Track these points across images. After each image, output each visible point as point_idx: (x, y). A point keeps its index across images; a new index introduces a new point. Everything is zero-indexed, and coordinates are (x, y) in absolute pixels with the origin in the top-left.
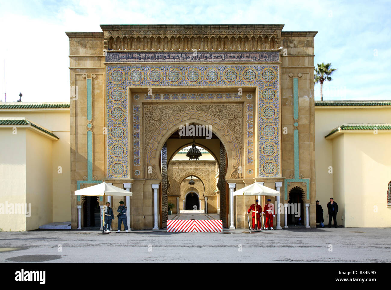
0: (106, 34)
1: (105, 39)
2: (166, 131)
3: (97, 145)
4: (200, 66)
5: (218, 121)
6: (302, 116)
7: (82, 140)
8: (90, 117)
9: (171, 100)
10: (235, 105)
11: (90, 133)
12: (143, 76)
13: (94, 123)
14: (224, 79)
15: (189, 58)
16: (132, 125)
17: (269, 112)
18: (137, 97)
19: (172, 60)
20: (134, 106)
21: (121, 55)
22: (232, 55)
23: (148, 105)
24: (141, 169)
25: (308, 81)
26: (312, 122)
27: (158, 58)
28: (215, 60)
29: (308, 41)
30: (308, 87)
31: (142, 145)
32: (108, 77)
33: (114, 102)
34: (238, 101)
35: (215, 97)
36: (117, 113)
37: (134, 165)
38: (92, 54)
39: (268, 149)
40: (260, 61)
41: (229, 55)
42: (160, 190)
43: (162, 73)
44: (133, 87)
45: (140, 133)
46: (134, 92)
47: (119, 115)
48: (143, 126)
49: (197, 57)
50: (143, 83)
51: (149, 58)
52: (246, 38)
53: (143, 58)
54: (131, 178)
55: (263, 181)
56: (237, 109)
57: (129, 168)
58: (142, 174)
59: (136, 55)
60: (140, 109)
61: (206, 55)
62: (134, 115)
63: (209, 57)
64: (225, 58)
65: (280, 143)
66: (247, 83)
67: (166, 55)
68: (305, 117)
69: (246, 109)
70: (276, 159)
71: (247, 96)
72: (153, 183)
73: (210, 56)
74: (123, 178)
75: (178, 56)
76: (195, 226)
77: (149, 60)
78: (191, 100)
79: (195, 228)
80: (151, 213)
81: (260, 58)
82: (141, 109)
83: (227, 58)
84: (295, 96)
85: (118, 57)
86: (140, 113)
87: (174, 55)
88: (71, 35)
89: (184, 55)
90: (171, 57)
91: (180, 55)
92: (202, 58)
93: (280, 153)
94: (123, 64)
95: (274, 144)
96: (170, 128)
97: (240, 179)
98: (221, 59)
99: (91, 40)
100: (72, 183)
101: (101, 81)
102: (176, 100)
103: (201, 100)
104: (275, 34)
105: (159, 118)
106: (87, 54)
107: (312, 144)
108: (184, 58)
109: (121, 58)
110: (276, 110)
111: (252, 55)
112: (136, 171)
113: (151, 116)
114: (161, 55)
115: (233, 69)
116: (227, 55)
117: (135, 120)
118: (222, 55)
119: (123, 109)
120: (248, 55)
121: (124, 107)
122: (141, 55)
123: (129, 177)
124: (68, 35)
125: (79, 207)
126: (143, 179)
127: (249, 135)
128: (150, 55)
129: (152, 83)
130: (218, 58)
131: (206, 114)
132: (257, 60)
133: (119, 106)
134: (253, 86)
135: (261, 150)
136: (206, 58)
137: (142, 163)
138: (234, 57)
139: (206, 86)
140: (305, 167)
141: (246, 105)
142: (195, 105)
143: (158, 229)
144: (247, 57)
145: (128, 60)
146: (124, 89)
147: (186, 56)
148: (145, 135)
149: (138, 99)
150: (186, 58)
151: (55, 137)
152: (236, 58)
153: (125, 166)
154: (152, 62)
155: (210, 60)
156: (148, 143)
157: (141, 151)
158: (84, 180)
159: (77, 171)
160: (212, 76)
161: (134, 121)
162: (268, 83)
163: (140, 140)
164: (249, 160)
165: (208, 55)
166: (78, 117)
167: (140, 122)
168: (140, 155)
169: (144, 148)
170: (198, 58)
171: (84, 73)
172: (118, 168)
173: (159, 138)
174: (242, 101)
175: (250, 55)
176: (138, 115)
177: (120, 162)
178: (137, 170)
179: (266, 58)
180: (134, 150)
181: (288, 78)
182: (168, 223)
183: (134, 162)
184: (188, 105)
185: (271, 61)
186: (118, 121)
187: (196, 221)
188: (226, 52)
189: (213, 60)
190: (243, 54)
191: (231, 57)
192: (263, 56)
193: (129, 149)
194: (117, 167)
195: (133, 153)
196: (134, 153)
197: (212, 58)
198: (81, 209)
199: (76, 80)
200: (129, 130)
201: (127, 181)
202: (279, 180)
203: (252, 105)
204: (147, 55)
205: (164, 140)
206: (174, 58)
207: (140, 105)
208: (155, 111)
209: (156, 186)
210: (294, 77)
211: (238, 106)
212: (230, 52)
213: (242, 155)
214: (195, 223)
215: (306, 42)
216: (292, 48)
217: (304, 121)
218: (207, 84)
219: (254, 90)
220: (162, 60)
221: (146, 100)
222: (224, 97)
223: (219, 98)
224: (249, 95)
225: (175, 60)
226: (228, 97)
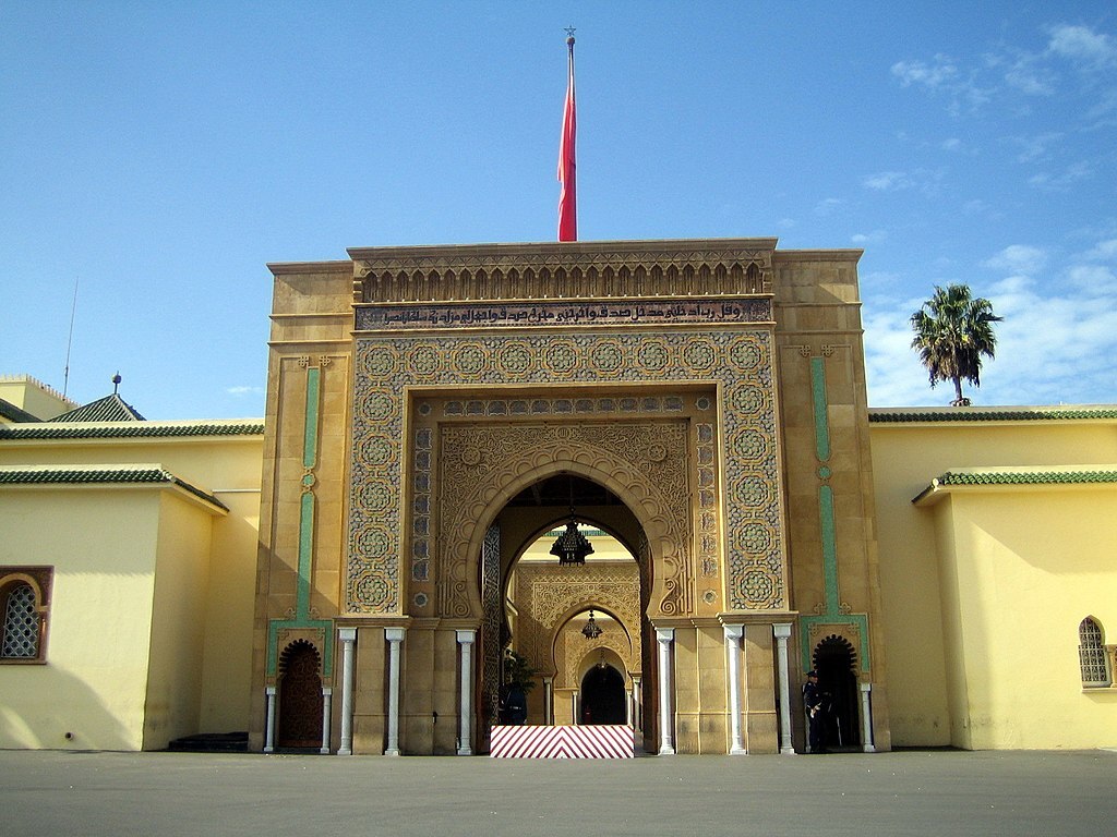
0: (359, 268)
1: (356, 279)
2: (494, 492)
3: (323, 529)
4: (577, 334)
6: (840, 451)
7: (287, 516)
8: (311, 458)
9: (509, 415)
10: (666, 425)
11: (310, 498)
12: (442, 361)
13: (320, 474)
14: (638, 365)
15: (552, 316)
16: (412, 479)
17: (751, 444)
18: (425, 410)
19: (512, 321)
20: (418, 431)
21: (391, 314)
22: (656, 307)
23: (453, 429)
24: (432, 589)
25: (848, 364)
26: (865, 464)
27: (478, 319)
28: (614, 319)
29: (841, 271)
30: (849, 381)
31: (433, 528)
32: (359, 366)
33: (369, 423)
34: (676, 416)
35: (618, 408)
36: (377, 451)
37: (414, 579)
38: (322, 311)
39: (752, 535)
40: (724, 321)
41: (647, 308)
42: (476, 647)
43: (487, 353)
44: (419, 387)
45: (431, 499)
46: (419, 400)
47: (381, 456)
48: (439, 480)
49: (570, 315)
50: (442, 377)
51: (457, 318)
52: (689, 270)
53: (444, 318)
54: (403, 614)
55: (742, 622)
56: (673, 436)
57: (400, 586)
58: (432, 603)
59: (427, 313)
60: (432, 439)
61: (591, 309)
62: (417, 452)
63: (600, 314)
64: (638, 315)
65: (781, 520)
66: (693, 373)
67: (498, 311)
68: (846, 453)
69: (695, 435)
70: (772, 562)
71: (697, 404)
72: (459, 628)
73: (603, 312)
74: (385, 615)
75: (526, 313)
76: (562, 744)
77: (458, 322)
78: (558, 415)
79: (562, 748)
80: (452, 708)
81: (724, 314)
82: (435, 439)
83: (643, 315)
84: (818, 400)
85: (384, 318)
86: (431, 449)
87: (516, 310)
88: (278, 270)
89: (539, 310)
90: (508, 316)
91: (530, 310)
92: (582, 316)
93: (783, 547)
94: (396, 332)
95: (767, 525)
96: (504, 484)
97: (684, 616)
98: (628, 319)
99: (324, 279)
100: (255, 628)
101: (342, 371)
102: (521, 415)
103: (582, 415)
104: (756, 258)
105: (478, 459)
107: (870, 521)
108: (540, 317)
109: (390, 319)
111: (703, 308)
112: (416, 596)
113: (458, 454)
114: (486, 310)
115: (657, 340)
116: (642, 310)
117: (418, 465)
118: (632, 309)
119: (390, 440)
120: (694, 306)
121: (394, 436)
122: (437, 311)
123: (398, 613)
125: (272, 691)
126: (435, 616)
127: (704, 501)
128: (460, 312)
129: (462, 376)
130: (620, 315)
131: (595, 448)
132: (716, 318)
133: (381, 434)
134: (709, 381)
135: (733, 539)
136: (594, 315)
137: (433, 574)
138: (660, 313)
139: (593, 383)
140: (853, 583)
141: (696, 426)
142: (569, 427)
143: (469, 753)
144: (693, 312)
145: (407, 324)
146: (396, 392)
147: (544, 312)
148: (443, 502)
149: (429, 413)
150: (545, 317)
151: (221, 506)
152: (665, 314)
153: (390, 582)
154: (463, 329)
155: (603, 320)
156: (449, 524)
157: (431, 544)
158: (288, 619)
159: (271, 594)
160: (607, 357)
161: (417, 469)
162: (747, 373)
163: (429, 516)
164: (706, 565)
165: (597, 309)
166: (282, 461)
167: (430, 471)
168: (429, 555)
169: (440, 538)
170: (572, 316)
171: (303, 356)
172: (372, 588)
173: (478, 511)
174: (686, 416)
175: (698, 307)
176: (427, 453)
177: (377, 573)
178: (421, 594)
179: (738, 314)
180: (415, 540)
181: (798, 358)
182: (492, 735)
183: (413, 571)
184: (549, 427)
185: (749, 320)
186: (377, 469)
187: (566, 728)
188: (643, 302)
189: (609, 319)
190: (681, 306)
191: (653, 313)
192: (731, 308)
193: (401, 539)
194: (371, 585)
195: (410, 548)
196: (414, 549)
197: (606, 316)
198: (275, 696)
199: (282, 371)
200: (402, 491)
201: (393, 622)
202: (782, 619)
203: (710, 426)
204: (452, 311)
205: (489, 515)
206: (516, 317)
207: (432, 430)
208: (469, 443)
209: (467, 637)
210: (814, 354)
211: (675, 429)
212: (652, 302)
213: (688, 552)
214: (562, 734)
215: (837, 274)
216: (806, 286)
217: (845, 464)
218: (593, 375)
219: (711, 391)
220: (488, 322)
221: (446, 417)
222: (640, 406)
223: (627, 408)
224: (703, 400)
225: (519, 322)
226: (648, 408)
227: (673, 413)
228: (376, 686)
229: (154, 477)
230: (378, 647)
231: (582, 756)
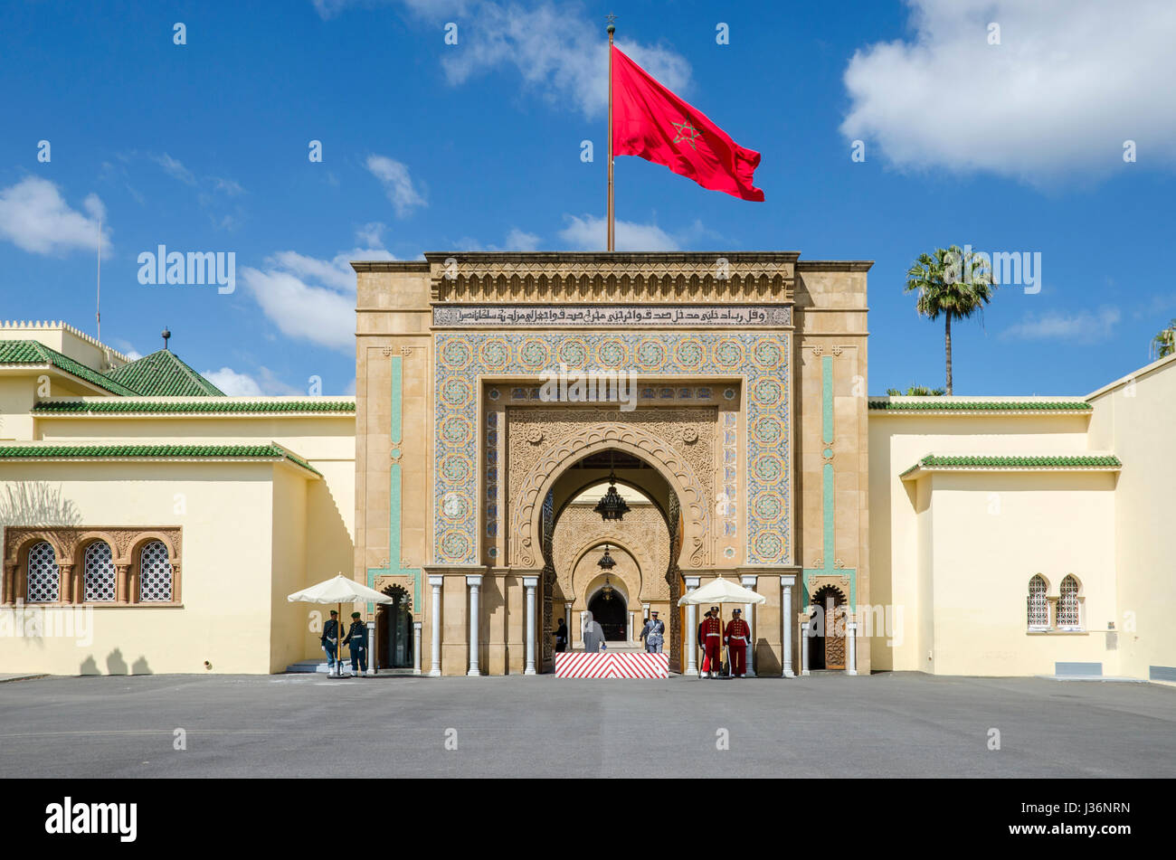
0: (435, 270)
1: (434, 281)
2: (554, 465)
3: (410, 494)
4: (625, 333)
5: (663, 445)
6: (843, 436)
7: (378, 484)
8: (397, 435)
10: (697, 411)
11: (397, 468)
12: (510, 355)
13: (405, 448)
14: (676, 361)
15: (603, 316)
16: (485, 453)
17: (769, 429)
18: (496, 395)
19: (570, 321)
20: (490, 413)
21: (465, 311)
22: (693, 311)
23: (518, 411)
24: (502, 543)
25: (854, 362)
27: (541, 318)
28: (657, 321)
29: (854, 279)
31: (504, 493)
32: (438, 356)
33: (448, 406)
34: (706, 404)
35: (658, 397)
36: (456, 430)
37: (488, 536)
38: (401, 306)
39: (768, 506)
40: (751, 324)
41: (686, 311)
42: (538, 589)
43: (548, 348)
44: (489, 376)
46: (489, 387)
47: (459, 434)
48: (508, 454)
49: (619, 316)
50: (510, 369)
51: (522, 317)
54: (482, 565)
55: (755, 574)
57: (478, 543)
59: (495, 312)
61: (638, 311)
62: (489, 431)
63: (645, 316)
64: (678, 318)
66: (723, 369)
67: (557, 311)
68: (847, 438)
70: (782, 526)
71: (724, 394)
72: (525, 575)
73: (647, 314)
74: (465, 565)
75: (581, 314)
76: (612, 667)
77: (522, 321)
79: (612, 670)
80: (520, 638)
81: (750, 318)
83: (682, 318)
84: (827, 392)
85: (458, 315)
87: (575, 311)
88: (360, 268)
89: (593, 311)
90: (566, 316)
91: (585, 311)
92: (630, 317)
93: (791, 514)
94: (470, 329)
95: (779, 496)
96: (561, 459)
97: (709, 567)
98: (670, 321)
100: (356, 574)
101: (421, 361)
105: (539, 437)
106: (393, 305)
107: (863, 494)
108: (594, 318)
109: (463, 317)
110: (783, 425)
111: (734, 312)
112: (490, 549)
113: (524, 433)
114: (547, 310)
115: (693, 340)
116: (681, 313)
117: (490, 442)
118: (673, 311)
119: (467, 421)
120: (726, 311)
121: (470, 417)
122: (505, 310)
123: (477, 563)
124: (354, 267)
126: (505, 565)
127: (727, 475)
128: (525, 312)
129: (527, 368)
130: (662, 317)
132: (744, 321)
133: (459, 416)
134: (735, 376)
135: (750, 507)
136: (640, 317)
137: (503, 531)
138: (697, 317)
139: (638, 376)
140: (848, 543)
141: (722, 412)
142: (616, 411)
143: (534, 673)
144: (725, 317)
145: (480, 321)
146: (471, 380)
147: (597, 313)
149: (498, 398)
150: (598, 318)
151: (317, 473)
152: (701, 317)
153: (469, 539)
154: (527, 327)
155: (647, 321)
156: (516, 491)
158: (383, 567)
159: (367, 548)
160: (650, 354)
161: (489, 445)
162: (768, 370)
163: (500, 484)
164: (727, 526)
165: (643, 312)
166: (372, 436)
168: (500, 517)
170: (622, 317)
171: (387, 346)
172: (456, 544)
173: (540, 480)
174: (715, 404)
175: (729, 311)
176: (497, 432)
177: (459, 532)
178: (493, 547)
179: (763, 318)
180: (488, 504)
181: (811, 356)
182: (557, 660)
183: (487, 530)
184: (600, 411)
185: (773, 324)
186: (456, 446)
187: (615, 654)
188: (681, 306)
189: (652, 321)
190: (714, 310)
191: (691, 316)
192: (757, 313)
193: (478, 503)
194: (454, 541)
195: (484, 511)
196: (487, 511)
197: (650, 318)
198: (374, 630)
199: (368, 359)
200: (478, 464)
201: (473, 571)
202: (787, 571)
203: (735, 412)
204: (518, 310)
205: (549, 483)
206: (574, 317)
207: (502, 412)
208: (533, 423)
209: (531, 582)
210: (825, 353)
211: (706, 414)
212: (689, 306)
213: (713, 516)
214: (612, 659)
215: (850, 282)
216: (819, 293)
217: (846, 446)
218: (640, 371)
219: (736, 385)
220: (549, 321)
221: (513, 401)
222: (676, 396)
223: (665, 396)
224: (728, 391)
225: (575, 322)
226: (684, 396)
227: (704, 401)
228: (460, 623)
229: (267, 452)
230: (461, 591)
231: (628, 676)
